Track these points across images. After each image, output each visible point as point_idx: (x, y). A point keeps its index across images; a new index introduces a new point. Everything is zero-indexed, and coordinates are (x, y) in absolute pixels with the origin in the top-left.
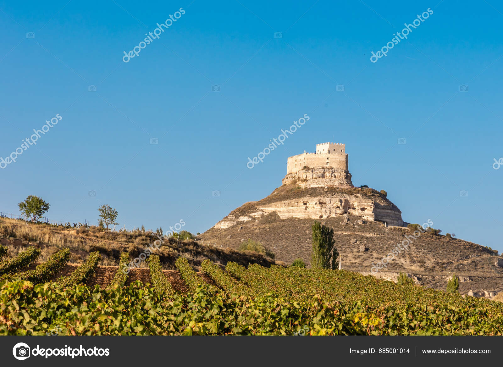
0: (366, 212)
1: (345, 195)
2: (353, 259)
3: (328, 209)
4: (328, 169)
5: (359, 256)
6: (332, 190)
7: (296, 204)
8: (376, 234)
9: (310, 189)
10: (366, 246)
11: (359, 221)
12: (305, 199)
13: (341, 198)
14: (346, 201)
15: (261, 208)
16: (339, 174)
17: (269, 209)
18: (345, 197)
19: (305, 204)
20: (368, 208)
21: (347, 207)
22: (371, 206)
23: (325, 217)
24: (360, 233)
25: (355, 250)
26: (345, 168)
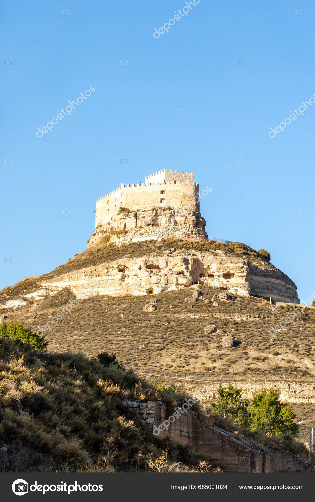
0: (233, 280)
1: (193, 251)
2: (210, 362)
3: (163, 277)
4: (164, 210)
5: (220, 355)
6: (170, 245)
7: (106, 271)
8: (252, 316)
9: (130, 245)
10: (234, 338)
11: (220, 295)
12: (121, 261)
13: (186, 257)
14: (197, 262)
15: (44, 284)
16: (184, 219)
17: (58, 285)
18: (193, 255)
19: (121, 271)
20: (238, 273)
21: (198, 272)
22: (242, 269)
23: (157, 291)
24: (222, 316)
25: (213, 345)
26: (193, 209)
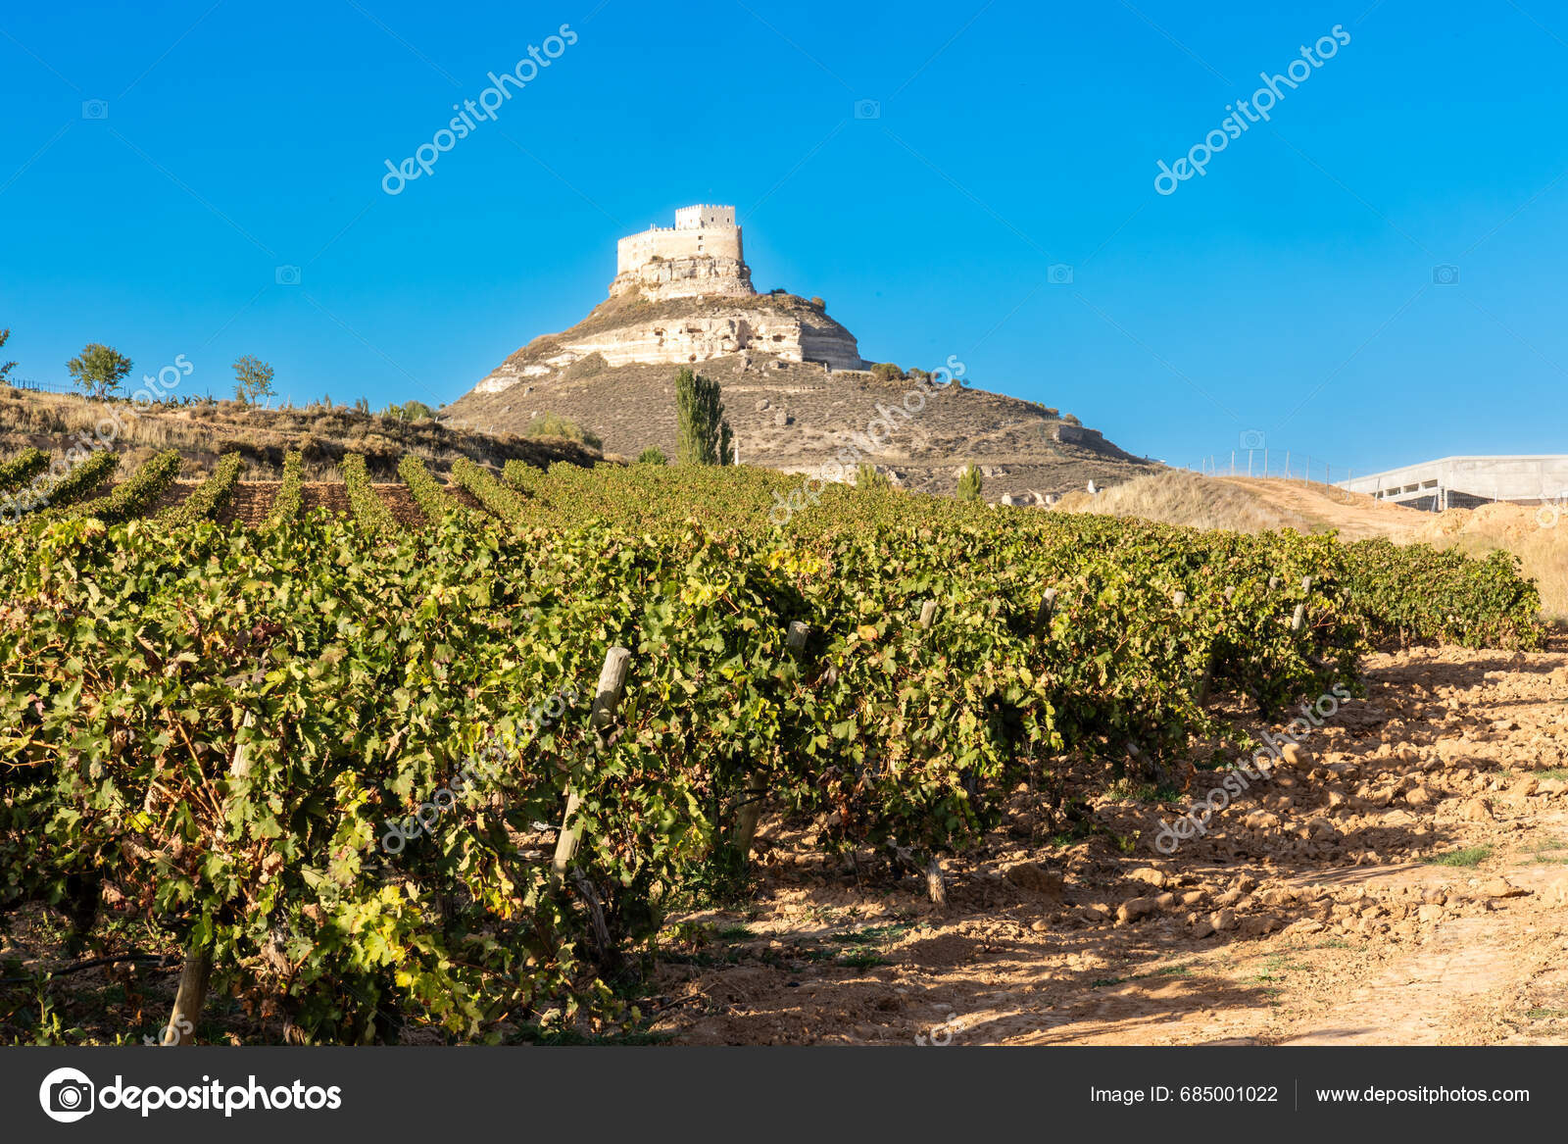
0: (784, 343)
1: (738, 311)
2: (763, 442)
3: (707, 342)
4: (703, 259)
5: (774, 435)
6: (713, 303)
7: (640, 334)
8: (806, 387)
10: (787, 415)
11: (771, 363)
12: (658, 324)
13: (731, 318)
14: (743, 323)
15: (568, 346)
16: (726, 269)
17: (585, 348)
18: (739, 315)
19: (658, 334)
20: (789, 336)
21: (745, 336)
22: (794, 330)
23: (700, 359)
24: (774, 389)
25: (766, 423)
26: (736, 256)
